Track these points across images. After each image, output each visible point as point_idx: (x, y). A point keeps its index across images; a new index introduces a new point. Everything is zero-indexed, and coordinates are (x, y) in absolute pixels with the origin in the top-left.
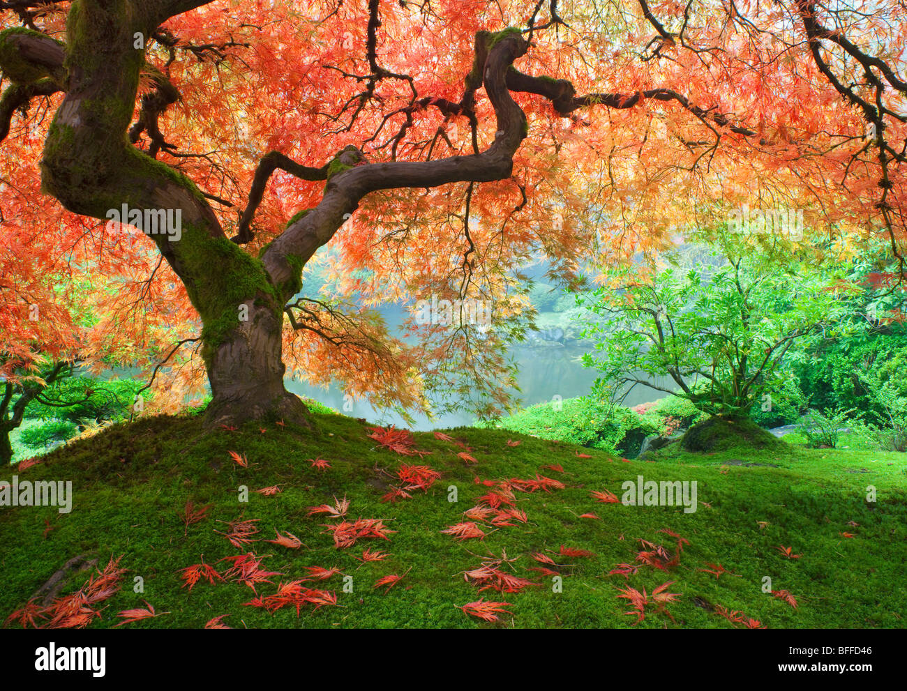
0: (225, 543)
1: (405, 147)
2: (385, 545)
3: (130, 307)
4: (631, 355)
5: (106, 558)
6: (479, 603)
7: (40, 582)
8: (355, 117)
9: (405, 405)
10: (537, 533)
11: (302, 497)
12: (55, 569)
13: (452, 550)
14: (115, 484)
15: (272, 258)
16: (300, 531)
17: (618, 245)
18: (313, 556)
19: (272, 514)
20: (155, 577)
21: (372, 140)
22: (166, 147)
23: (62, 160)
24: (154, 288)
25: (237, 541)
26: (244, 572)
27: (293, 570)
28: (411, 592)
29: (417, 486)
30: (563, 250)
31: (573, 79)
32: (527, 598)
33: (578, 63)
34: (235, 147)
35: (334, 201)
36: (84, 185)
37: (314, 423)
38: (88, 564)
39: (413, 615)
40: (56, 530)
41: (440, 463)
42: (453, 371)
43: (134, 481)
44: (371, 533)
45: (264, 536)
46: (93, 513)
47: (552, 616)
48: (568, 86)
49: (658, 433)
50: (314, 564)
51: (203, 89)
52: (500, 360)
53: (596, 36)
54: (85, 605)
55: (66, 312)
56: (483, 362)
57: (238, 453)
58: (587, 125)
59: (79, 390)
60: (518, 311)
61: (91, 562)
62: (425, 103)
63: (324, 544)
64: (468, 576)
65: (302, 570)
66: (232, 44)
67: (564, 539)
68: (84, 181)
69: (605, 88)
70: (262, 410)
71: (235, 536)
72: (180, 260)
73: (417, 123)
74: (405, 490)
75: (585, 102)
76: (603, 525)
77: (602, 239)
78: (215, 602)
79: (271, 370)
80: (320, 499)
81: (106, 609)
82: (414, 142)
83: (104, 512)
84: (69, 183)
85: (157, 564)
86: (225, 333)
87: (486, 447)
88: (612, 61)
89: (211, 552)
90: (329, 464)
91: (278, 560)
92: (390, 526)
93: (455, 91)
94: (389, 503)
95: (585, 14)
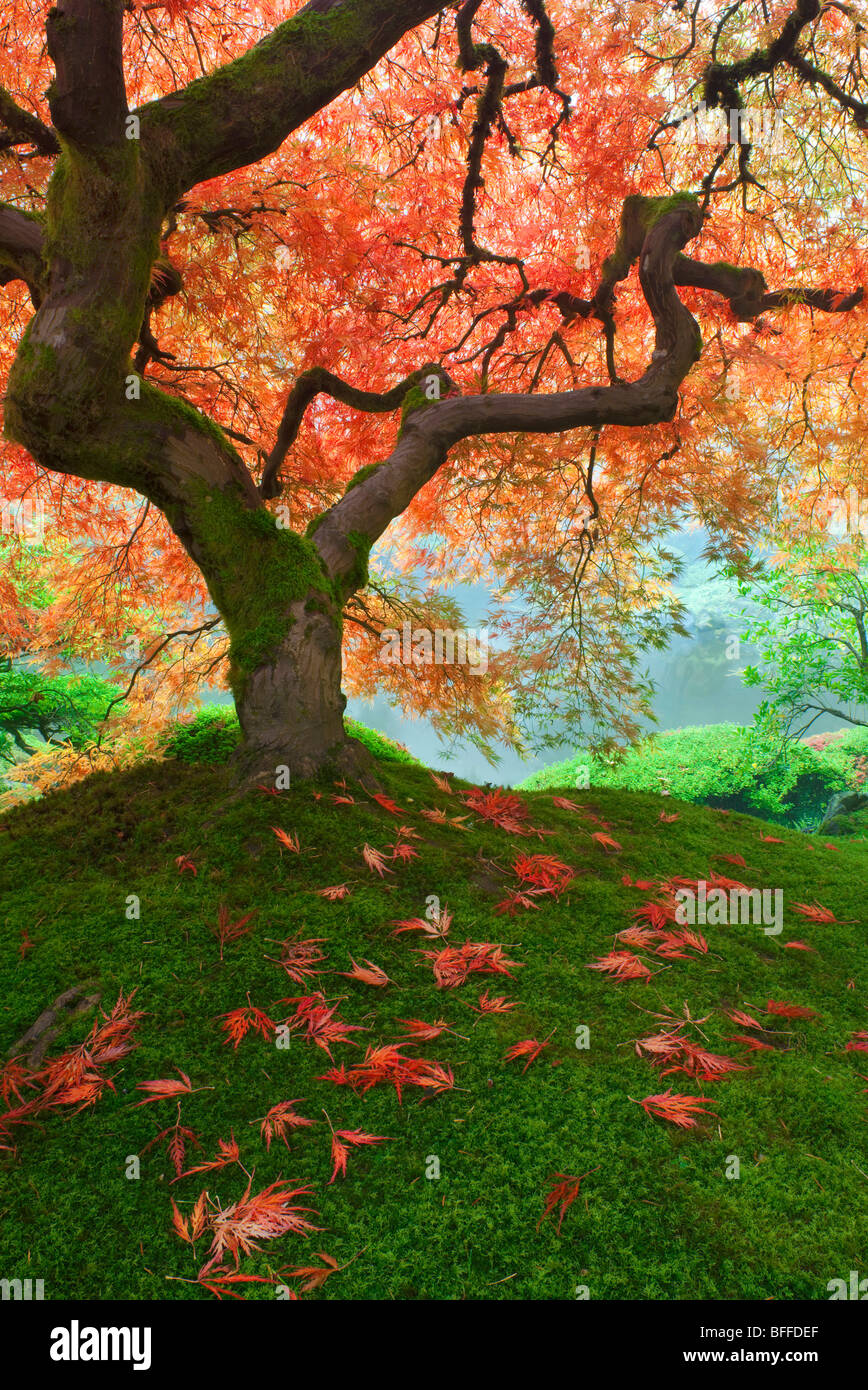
0: (279, 975)
1: (500, 360)
2: (510, 986)
3: (99, 582)
4: (815, 670)
5: (112, 992)
6: (665, 1096)
7: (21, 1028)
8: (433, 318)
9: (485, 733)
10: (726, 972)
11: (381, 905)
12: (42, 1008)
13: (607, 999)
14: (114, 873)
15: (328, 538)
16: (385, 958)
17: (808, 510)
18: (406, 1000)
19: (342, 931)
20: (184, 1026)
21: (456, 350)
22: (159, 356)
23: (37, 396)
24: (133, 555)
25: (297, 973)
26: (311, 1024)
27: (379, 1022)
28: (561, 1071)
29: (544, 891)
30: (727, 518)
31: (762, 265)
32: (736, 1090)
33: (771, 241)
34: (256, 357)
35: (413, 451)
36: (68, 432)
37: (387, 784)
38: (87, 1002)
39: (570, 1112)
40: (39, 943)
41: (569, 849)
42: (556, 688)
43: (139, 869)
44: (486, 965)
45: (333, 964)
46: (89, 921)
47: (774, 1122)
48: (754, 278)
49: (843, 780)
50: (407, 1012)
51: (216, 273)
52: (628, 675)
53: (802, 201)
54: (90, 1070)
55: (11, 588)
56: (601, 677)
57: (286, 831)
58: (776, 333)
59: (19, 690)
60: (658, 605)
61: (92, 998)
62: (539, 298)
63: (420, 980)
64: (642, 1048)
65: (393, 1022)
66: (262, 209)
67: (768, 983)
68: (68, 427)
69: (811, 279)
70: (314, 765)
71: (293, 965)
72: (201, 541)
73: (521, 325)
74: (526, 895)
75: (779, 301)
76: (820, 962)
77: (785, 500)
78: (274, 1070)
79: (328, 705)
80: (407, 907)
81: (121, 1076)
82: (514, 352)
83: (102, 919)
84: (47, 428)
85: (187, 1006)
86: (264, 651)
87: (630, 823)
88: (824, 241)
89: (261, 987)
90: (416, 851)
91: (357, 1005)
92: (511, 954)
93: (583, 281)
94: (507, 916)
95: (788, 169)
